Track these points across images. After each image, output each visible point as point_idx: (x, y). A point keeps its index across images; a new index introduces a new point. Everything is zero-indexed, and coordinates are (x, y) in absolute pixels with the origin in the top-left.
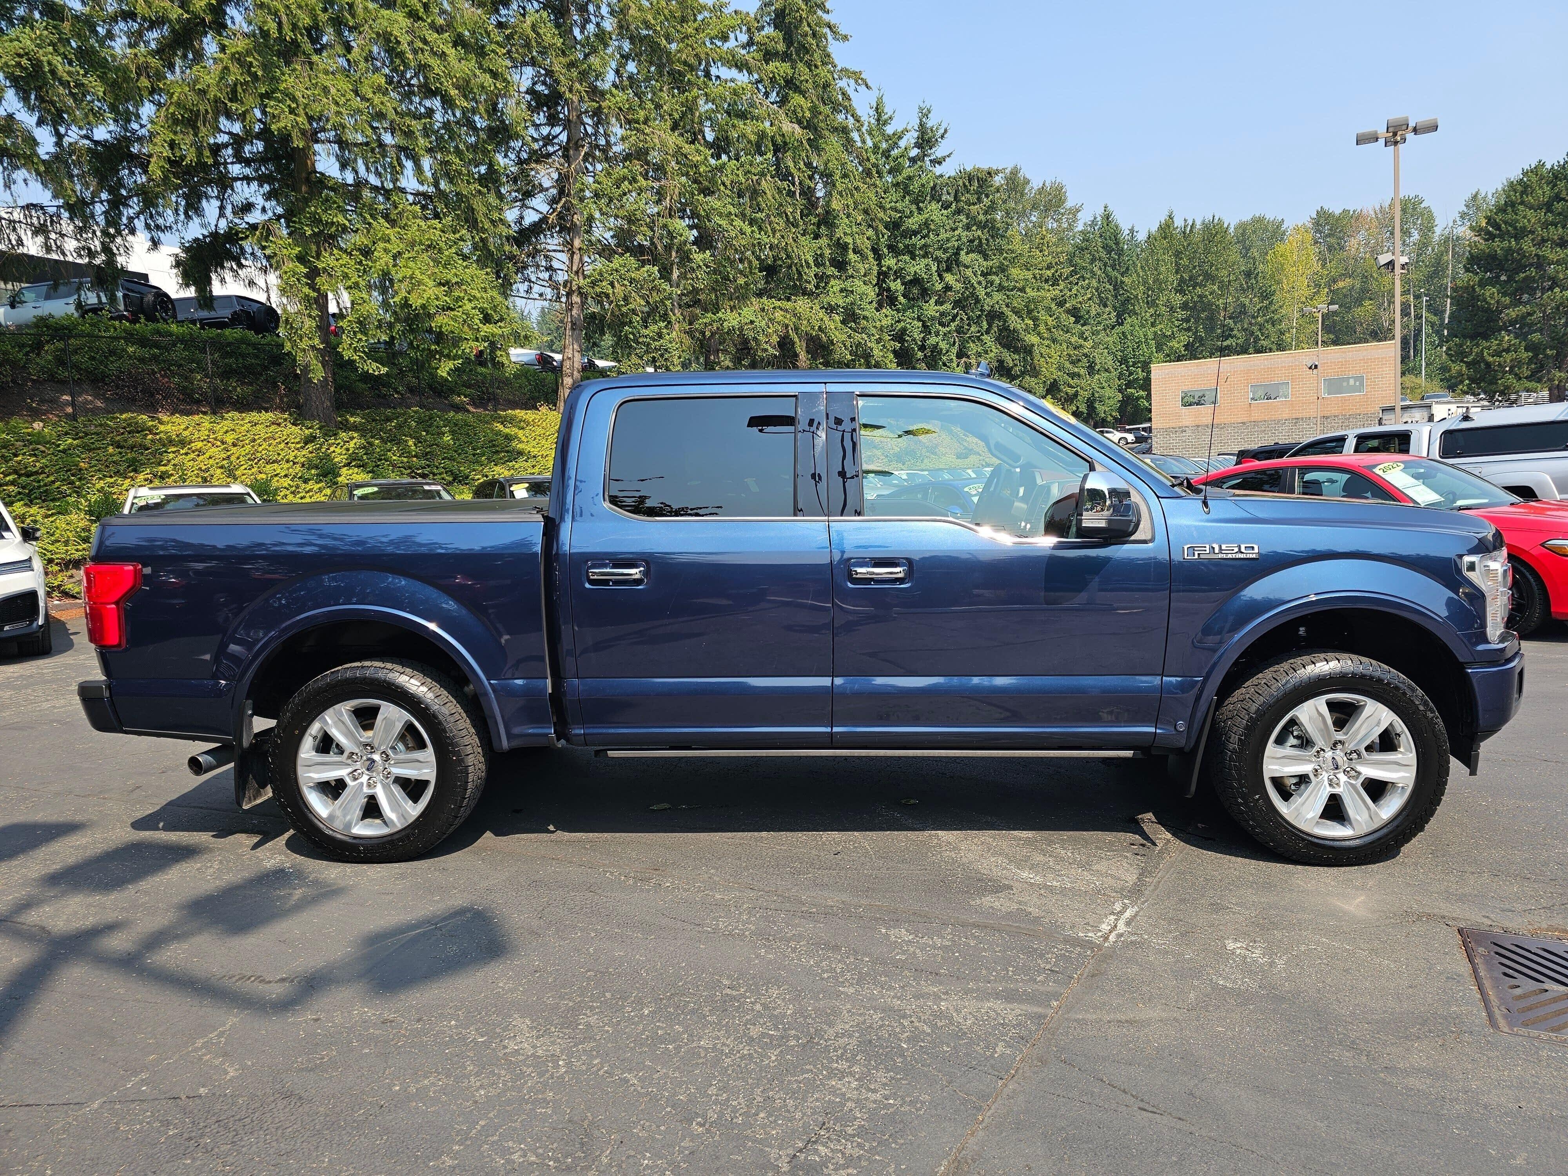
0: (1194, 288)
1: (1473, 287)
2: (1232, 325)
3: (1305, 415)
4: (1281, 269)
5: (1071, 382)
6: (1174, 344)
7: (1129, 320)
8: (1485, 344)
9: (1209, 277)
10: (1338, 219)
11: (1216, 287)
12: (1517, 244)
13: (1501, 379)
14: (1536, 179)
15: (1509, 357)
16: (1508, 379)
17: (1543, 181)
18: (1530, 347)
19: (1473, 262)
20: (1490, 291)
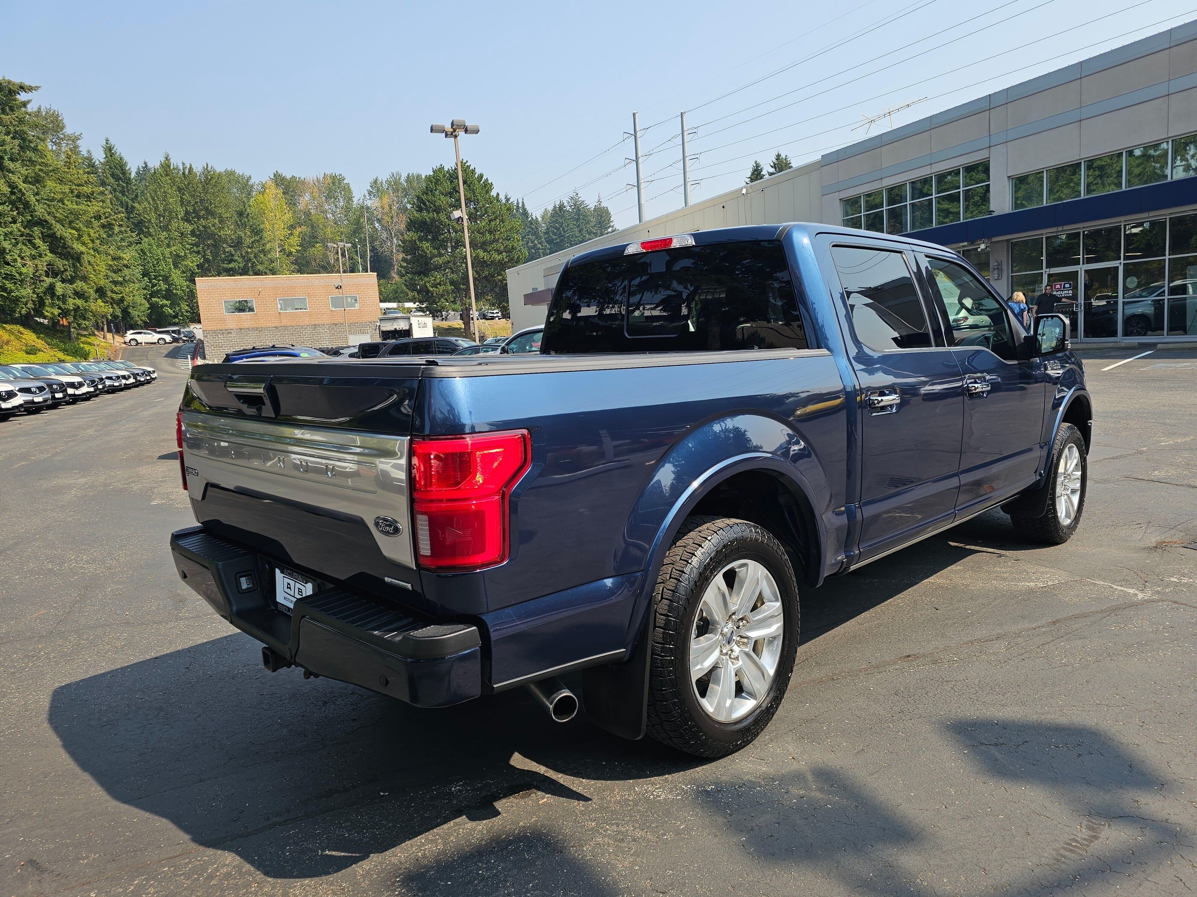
0: (198, 220)
1: (415, 241)
2: (233, 252)
3: (321, 322)
4: (262, 213)
5: (115, 289)
6: (188, 262)
7: (146, 240)
8: (426, 279)
9: (210, 213)
10: (289, 182)
11: (216, 221)
12: (437, 216)
13: (438, 302)
14: (441, 177)
15: (441, 288)
16: (443, 302)
17: (446, 178)
18: (452, 283)
19: (412, 225)
20: (426, 245)
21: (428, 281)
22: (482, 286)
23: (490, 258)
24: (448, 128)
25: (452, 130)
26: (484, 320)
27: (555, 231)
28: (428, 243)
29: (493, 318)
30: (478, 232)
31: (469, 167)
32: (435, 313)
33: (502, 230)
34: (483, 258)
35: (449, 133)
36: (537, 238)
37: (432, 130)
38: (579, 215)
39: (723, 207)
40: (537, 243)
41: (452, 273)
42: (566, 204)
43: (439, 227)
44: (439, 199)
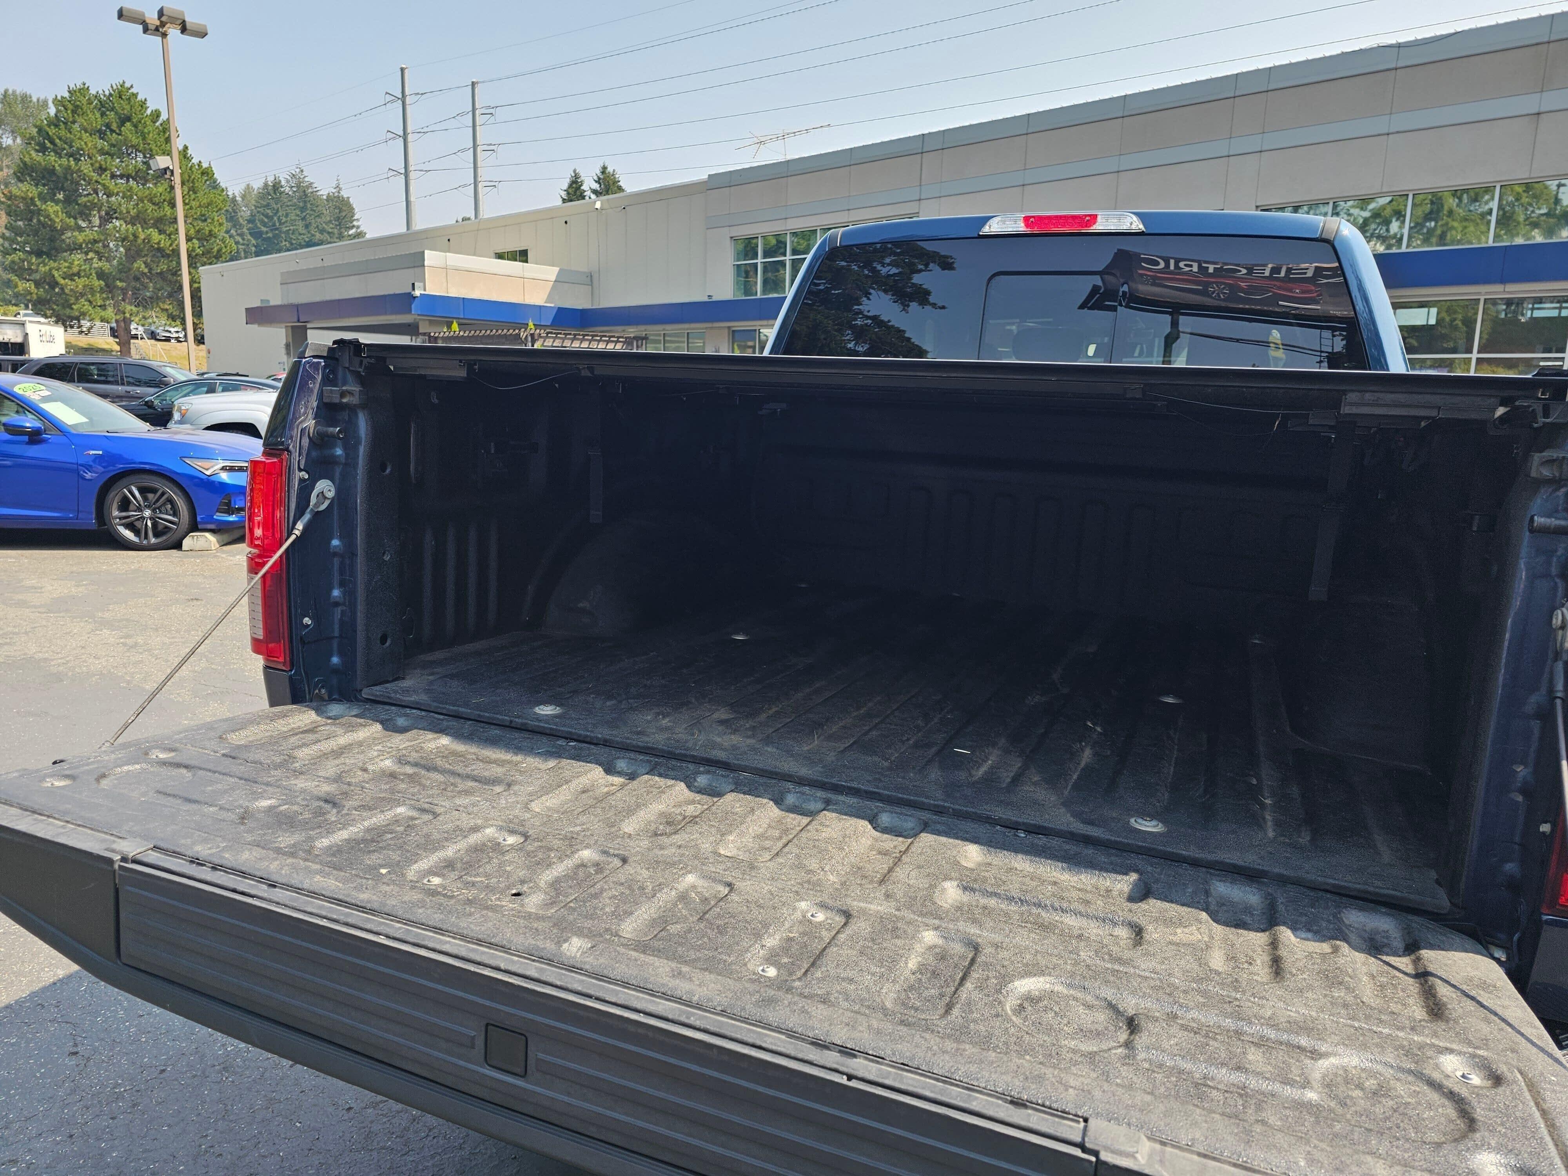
1: (32, 199)
8: (52, 264)
12: (76, 164)
13: (75, 304)
14: (84, 101)
15: (81, 282)
16: (83, 305)
17: (92, 106)
18: (101, 275)
19: (24, 171)
20: (52, 208)
21: (56, 268)
22: (154, 288)
23: (171, 245)
24: (152, 18)
25: (158, 23)
26: (153, 341)
27: (266, 220)
28: (57, 205)
29: (168, 339)
30: (151, 201)
31: (135, 95)
32: (65, 320)
33: (193, 204)
34: (159, 243)
35: (150, 27)
36: (234, 226)
37: (121, 15)
38: (305, 202)
39: (566, 222)
40: (235, 234)
41: (100, 260)
42: (283, 183)
43: (78, 184)
44: (80, 138)
